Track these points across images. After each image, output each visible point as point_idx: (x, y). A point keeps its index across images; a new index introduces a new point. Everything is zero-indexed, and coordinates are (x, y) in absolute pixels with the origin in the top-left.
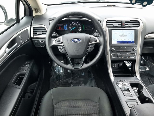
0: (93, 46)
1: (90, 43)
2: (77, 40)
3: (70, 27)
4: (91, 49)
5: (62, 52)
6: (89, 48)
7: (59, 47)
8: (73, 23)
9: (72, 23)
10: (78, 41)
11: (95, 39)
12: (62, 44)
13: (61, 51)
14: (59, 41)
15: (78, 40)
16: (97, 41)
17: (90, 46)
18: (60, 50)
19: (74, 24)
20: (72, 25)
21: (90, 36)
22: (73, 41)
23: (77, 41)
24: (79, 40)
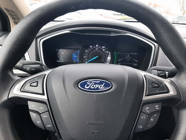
0: (157, 107)
1: (145, 98)
2: (99, 84)
3: (85, 57)
4: (148, 119)
5: (42, 127)
6: (143, 117)
7: (32, 106)
8: (93, 47)
9: (91, 47)
10: (102, 87)
11: (161, 83)
12: (43, 94)
13: (38, 122)
14: (35, 84)
15: (101, 83)
16: (168, 92)
17: (147, 109)
18: (33, 115)
19: (95, 49)
20: (90, 52)
21: (142, 73)
22: (83, 85)
23: (97, 86)
24: (107, 85)
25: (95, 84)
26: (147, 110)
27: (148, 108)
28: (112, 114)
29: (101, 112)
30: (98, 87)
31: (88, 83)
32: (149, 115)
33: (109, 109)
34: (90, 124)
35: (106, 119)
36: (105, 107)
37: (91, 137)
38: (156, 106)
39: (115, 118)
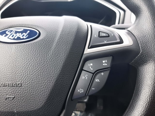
2: (22, 32)
6: (85, 77)
10: (24, 37)
25: (16, 32)
26: (90, 67)
27: (92, 64)
28: (35, 72)
29: (20, 69)
30: (19, 36)
31: (7, 33)
32: (93, 74)
33: (31, 64)
34: (4, 85)
35: (26, 79)
36: (25, 61)
37: (5, 105)
38: (104, 62)
39: (39, 76)
